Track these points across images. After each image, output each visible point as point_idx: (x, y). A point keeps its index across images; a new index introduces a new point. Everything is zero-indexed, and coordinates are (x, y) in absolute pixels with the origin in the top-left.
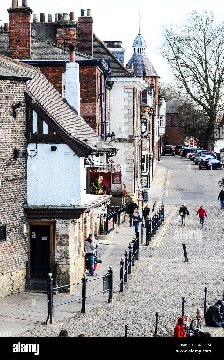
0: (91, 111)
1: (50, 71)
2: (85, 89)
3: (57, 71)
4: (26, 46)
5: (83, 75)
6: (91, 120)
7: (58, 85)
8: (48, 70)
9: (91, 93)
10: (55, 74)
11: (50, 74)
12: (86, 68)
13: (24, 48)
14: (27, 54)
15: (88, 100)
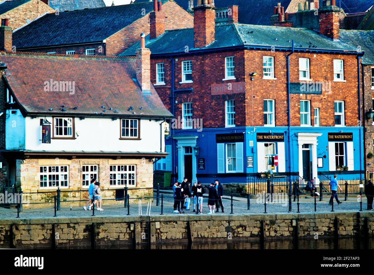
0: (242, 88)
1: (216, 56)
2: (238, 70)
3: (220, 56)
4: (203, 37)
5: (237, 58)
6: (242, 96)
7: (221, 68)
8: (215, 55)
9: (242, 73)
10: (220, 59)
11: (216, 59)
12: (238, 52)
13: (202, 39)
14: (204, 44)
15: (239, 79)
